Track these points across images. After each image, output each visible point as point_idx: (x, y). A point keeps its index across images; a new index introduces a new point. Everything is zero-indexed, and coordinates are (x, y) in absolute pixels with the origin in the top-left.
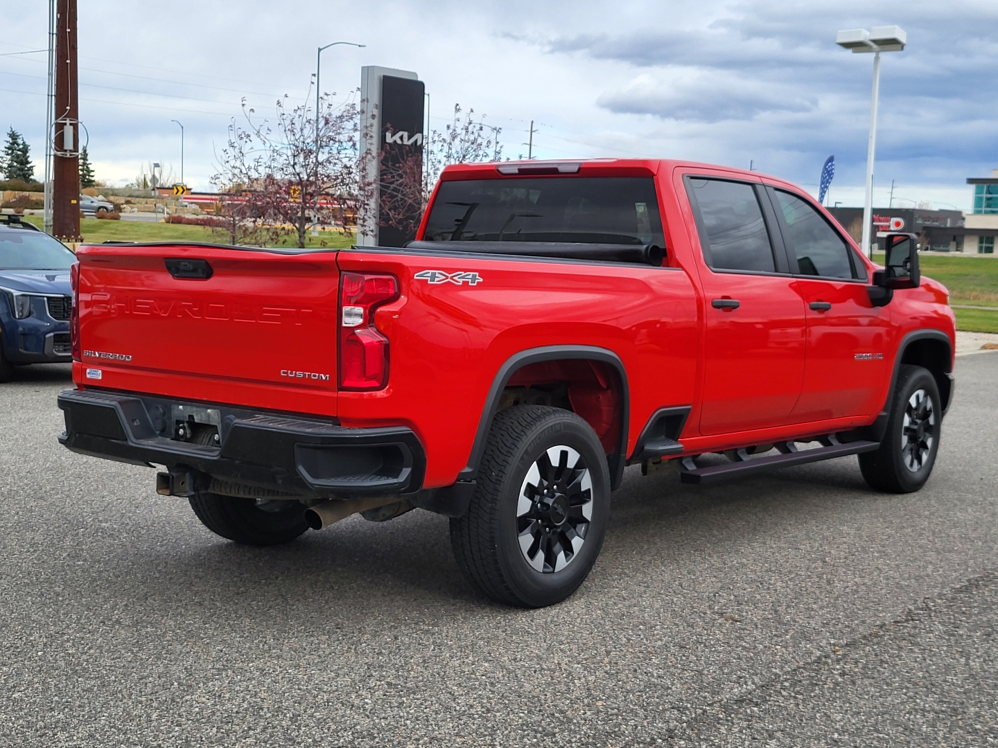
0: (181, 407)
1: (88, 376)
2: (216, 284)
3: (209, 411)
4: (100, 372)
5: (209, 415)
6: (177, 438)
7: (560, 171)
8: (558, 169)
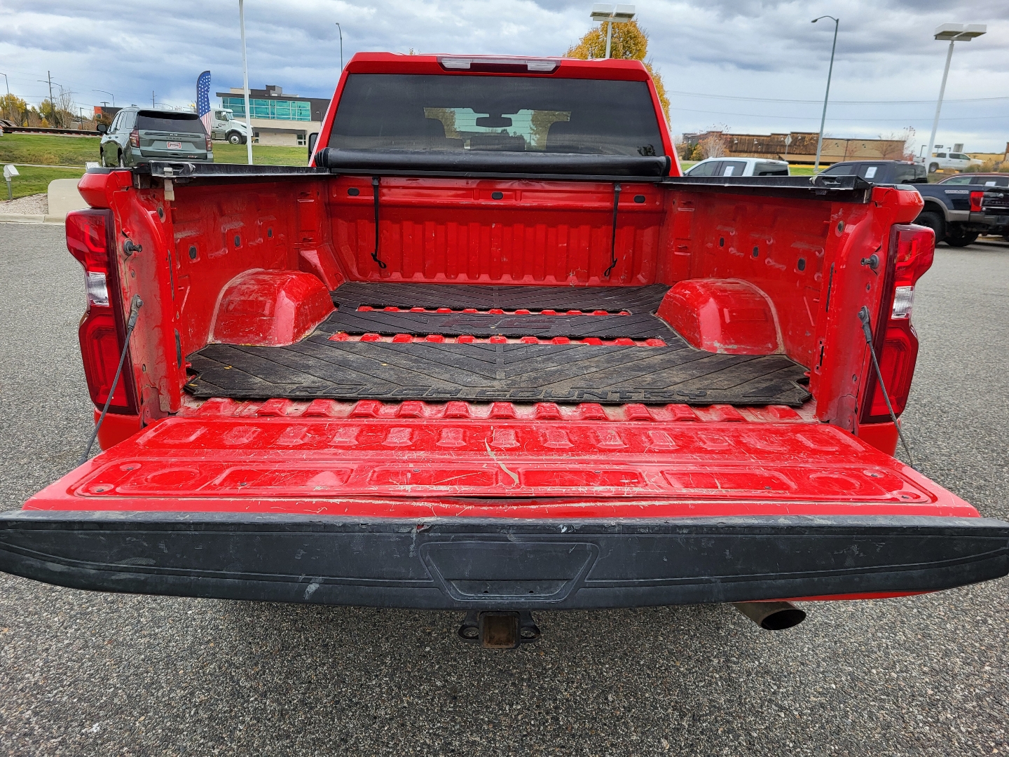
7: (529, 69)
8: (527, 66)
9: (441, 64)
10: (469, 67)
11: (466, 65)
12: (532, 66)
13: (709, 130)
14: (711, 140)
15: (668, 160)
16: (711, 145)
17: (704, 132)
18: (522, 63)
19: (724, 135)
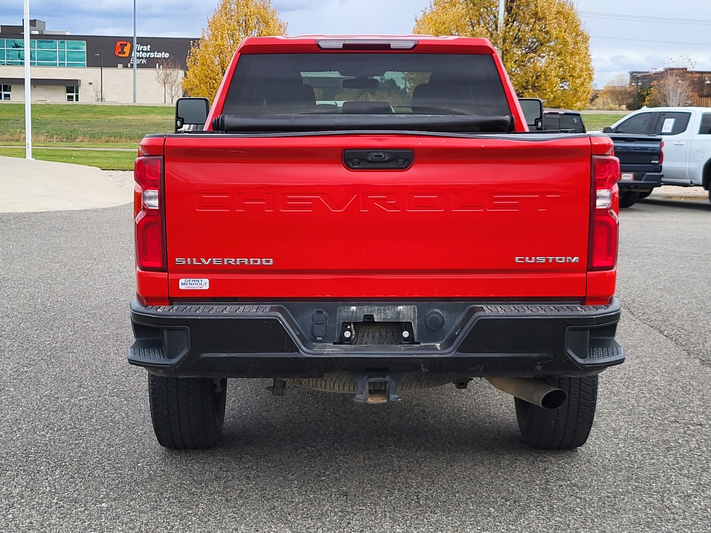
0: (354, 308)
1: (181, 287)
2: (416, 174)
3: (400, 308)
4: (207, 281)
5: (399, 313)
6: (342, 340)
7: (392, 47)
8: (390, 45)
9: (318, 45)
10: (342, 47)
11: (340, 45)
12: (394, 45)
13: (667, 66)
14: (670, 80)
15: (512, 119)
16: (670, 88)
17: (661, 69)
18: (386, 43)
19: (688, 72)
